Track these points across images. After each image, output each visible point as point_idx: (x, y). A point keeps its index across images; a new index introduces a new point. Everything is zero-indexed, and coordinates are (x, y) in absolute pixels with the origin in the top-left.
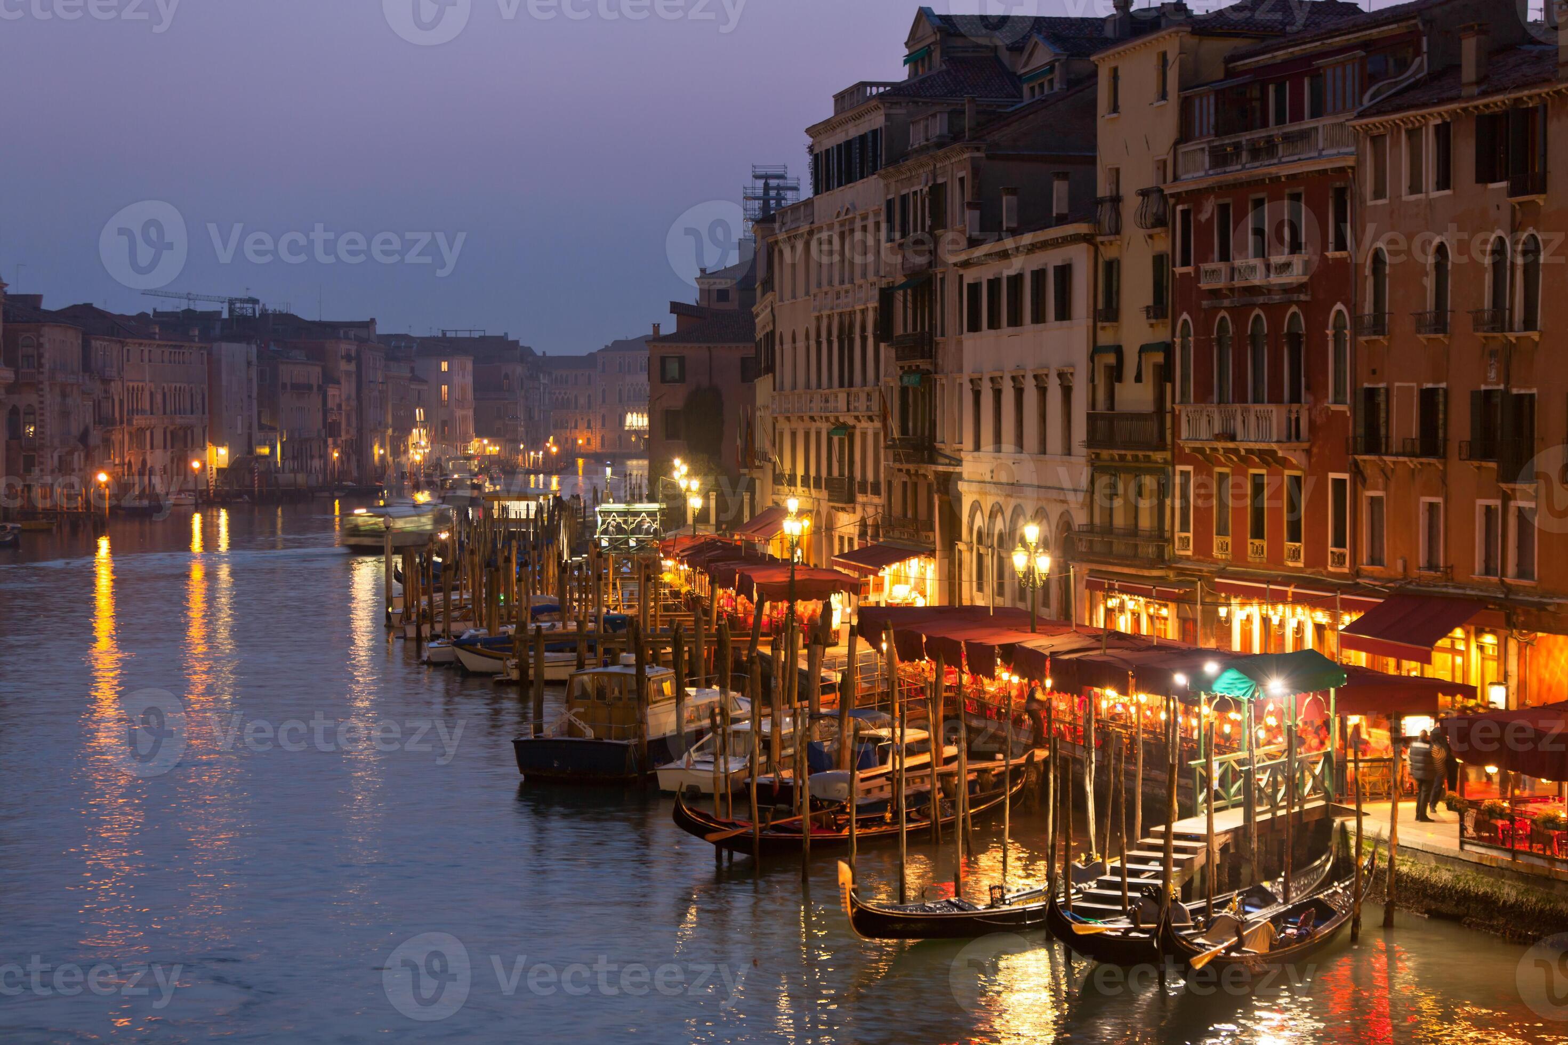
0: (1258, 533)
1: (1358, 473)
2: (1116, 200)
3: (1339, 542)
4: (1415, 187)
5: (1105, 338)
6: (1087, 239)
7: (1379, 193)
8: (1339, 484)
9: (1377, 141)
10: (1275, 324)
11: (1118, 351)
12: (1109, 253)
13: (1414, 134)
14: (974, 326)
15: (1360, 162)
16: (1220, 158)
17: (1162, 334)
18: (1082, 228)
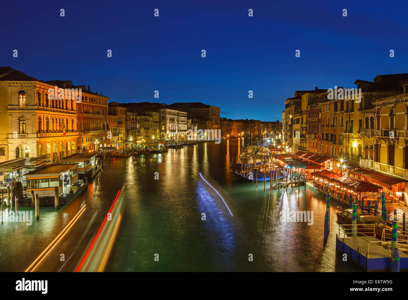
0: (313, 148)
1: (321, 142)
2: (303, 111)
3: (320, 150)
4: (327, 111)
5: (302, 126)
6: (300, 115)
7: (324, 111)
8: (320, 143)
9: (324, 105)
10: (315, 125)
11: (303, 127)
12: (302, 117)
13: (327, 105)
14: (294, 124)
15: (322, 108)
16: (311, 107)
17: (306, 126)
18: (300, 114)
